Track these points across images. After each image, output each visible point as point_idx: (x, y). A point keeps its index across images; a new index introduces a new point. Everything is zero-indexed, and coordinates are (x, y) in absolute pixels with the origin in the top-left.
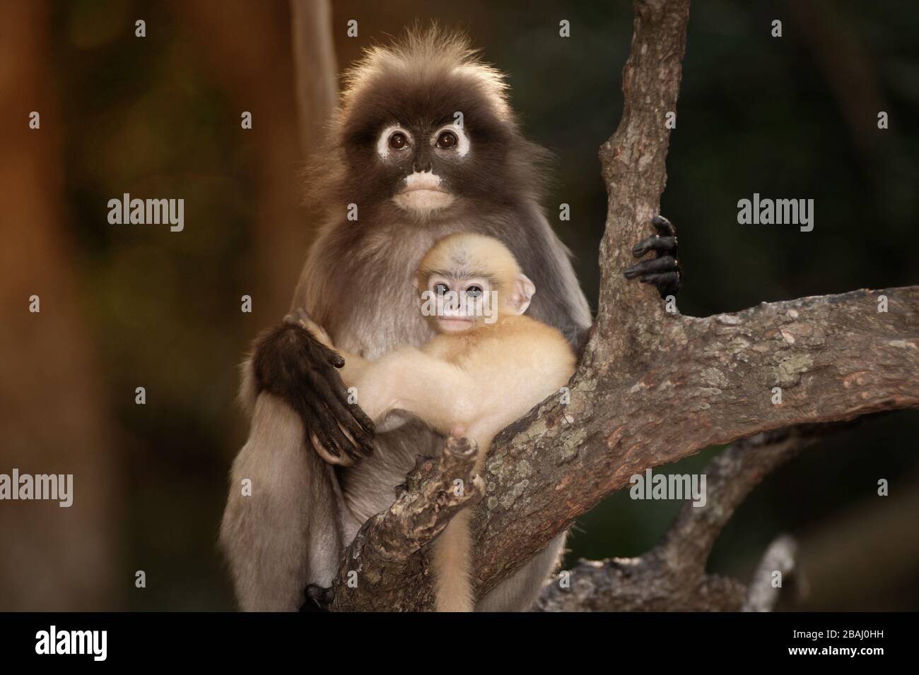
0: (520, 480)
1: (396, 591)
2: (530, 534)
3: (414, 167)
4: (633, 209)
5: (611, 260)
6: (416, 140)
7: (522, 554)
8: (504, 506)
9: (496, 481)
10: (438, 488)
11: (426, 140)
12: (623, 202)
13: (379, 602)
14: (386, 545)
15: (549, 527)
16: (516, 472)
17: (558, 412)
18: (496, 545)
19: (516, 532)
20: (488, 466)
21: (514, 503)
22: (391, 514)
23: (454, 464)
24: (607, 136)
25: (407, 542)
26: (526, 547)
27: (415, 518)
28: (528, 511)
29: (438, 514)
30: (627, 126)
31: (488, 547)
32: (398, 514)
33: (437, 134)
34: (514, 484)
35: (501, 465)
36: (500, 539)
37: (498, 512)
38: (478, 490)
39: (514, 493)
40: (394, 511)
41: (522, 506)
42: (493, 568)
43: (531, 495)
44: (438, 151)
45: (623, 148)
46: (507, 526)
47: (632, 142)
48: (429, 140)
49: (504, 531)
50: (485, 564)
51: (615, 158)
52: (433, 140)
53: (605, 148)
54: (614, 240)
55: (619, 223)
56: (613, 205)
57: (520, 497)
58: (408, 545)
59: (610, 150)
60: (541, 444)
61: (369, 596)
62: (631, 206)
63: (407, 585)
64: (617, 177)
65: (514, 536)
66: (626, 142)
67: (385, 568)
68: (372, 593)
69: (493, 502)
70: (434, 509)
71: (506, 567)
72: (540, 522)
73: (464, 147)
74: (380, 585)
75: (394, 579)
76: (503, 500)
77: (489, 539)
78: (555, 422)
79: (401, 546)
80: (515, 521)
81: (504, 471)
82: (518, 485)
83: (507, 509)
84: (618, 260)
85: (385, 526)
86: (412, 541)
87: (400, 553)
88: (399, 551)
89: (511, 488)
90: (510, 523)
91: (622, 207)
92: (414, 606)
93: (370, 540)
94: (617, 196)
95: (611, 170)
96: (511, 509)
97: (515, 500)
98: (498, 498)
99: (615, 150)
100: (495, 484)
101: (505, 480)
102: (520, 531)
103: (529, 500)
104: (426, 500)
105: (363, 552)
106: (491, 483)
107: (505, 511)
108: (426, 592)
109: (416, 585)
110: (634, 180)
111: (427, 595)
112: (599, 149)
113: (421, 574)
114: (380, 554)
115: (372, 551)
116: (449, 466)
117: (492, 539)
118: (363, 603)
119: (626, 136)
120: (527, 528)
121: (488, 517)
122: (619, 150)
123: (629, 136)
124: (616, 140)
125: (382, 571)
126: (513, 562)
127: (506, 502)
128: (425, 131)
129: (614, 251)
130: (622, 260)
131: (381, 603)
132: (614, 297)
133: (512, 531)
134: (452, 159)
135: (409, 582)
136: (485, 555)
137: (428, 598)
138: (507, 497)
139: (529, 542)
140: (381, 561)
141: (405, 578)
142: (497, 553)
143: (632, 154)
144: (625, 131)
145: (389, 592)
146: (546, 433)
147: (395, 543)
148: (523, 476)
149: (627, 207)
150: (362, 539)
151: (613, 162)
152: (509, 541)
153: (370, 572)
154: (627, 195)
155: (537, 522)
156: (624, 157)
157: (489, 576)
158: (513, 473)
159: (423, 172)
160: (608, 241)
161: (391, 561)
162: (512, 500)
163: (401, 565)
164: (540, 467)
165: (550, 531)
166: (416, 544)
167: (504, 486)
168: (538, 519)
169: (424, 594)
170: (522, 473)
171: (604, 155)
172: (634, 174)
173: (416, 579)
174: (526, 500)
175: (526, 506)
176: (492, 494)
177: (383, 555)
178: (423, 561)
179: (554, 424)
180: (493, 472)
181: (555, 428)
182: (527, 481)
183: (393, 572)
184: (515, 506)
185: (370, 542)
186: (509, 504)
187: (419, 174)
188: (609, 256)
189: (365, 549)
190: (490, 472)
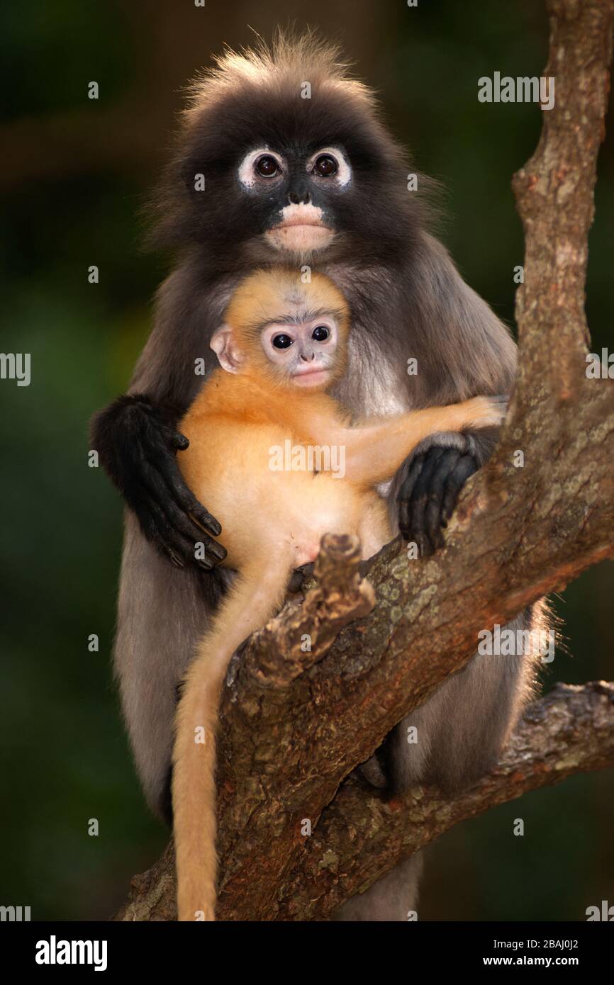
0: (427, 585)
1: (282, 725)
2: (439, 651)
3: (289, 197)
4: (552, 251)
5: (527, 313)
6: (289, 166)
7: (432, 676)
8: (409, 617)
9: (401, 588)
10: (317, 597)
11: (302, 166)
12: (540, 243)
13: (262, 738)
14: (263, 669)
15: (462, 643)
16: (423, 576)
17: (471, 501)
18: (400, 666)
19: (422, 650)
20: (391, 569)
21: (420, 614)
22: (266, 630)
23: (331, 567)
24: (521, 161)
25: (287, 664)
26: (436, 668)
27: (292, 635)
28: (435, 622)
29: (318, 629)
30: (544, 148)
31: (391, 668)
32: (274, 630)
33: (313, 158)
34: (420, 591)
35: (405, 568)
36: (404, 659)
37: (402, 626)
38: (365, 599)
39: (420, 601)
40: (269, 627)
41: (429, 617)
42: (399, 694)
43: (439, 603)
44: (315, 180)
45: (539, 176)
46: (413, 642)
47: (551, 168)
48: (305, 166)
49: (408, 648)
50: (388, 689)
51: (531, 188)
52: (309, 166)
53: (518, 177)
54: (531, 289)
55: (537, 268)
56: (530, 247)
57: (427, 607)
58: (287, 668)
59: (524, 179)
60: (451, 541)
61: (248, 731)
62: (549, 246)
63: (295, 717)
64: (534, 212)
65: (421, 654)
66: (543, 169)
67: (263, 696)
68: (251, 727)
69: (397, 613)
70: (313, 623)
71: (415, 693)
72: (450, 636)
73: (345, 175)
74: (259, 718)
75: (277, 711)
76: (408, 611)
77: (392, 659)
78: (468, 513)
79: (280, 669)
80: (422, 635)
81: (410, 574)
82: (425, 592)
83: (412, 621)
84: (536, 313)
85: (260, 645)
86: (292, 662)
87: (279, 678)
88: (278, 675)
89: (417, 596)
90: (416, 638)
91: (540, 248)
92: (304, 743)
93: (245, 663)
94: (533, 235)
95: (525, 204)
96: (416, 621)
97: (422, 610)
98: (402, 608)
99: (530, 179)
100: (398, 592)
101: (411, 586)
102: (427, 648)
103: (436, 610)
104: (305, 612)
105: (237, 677)
106: (394, 590)
107: (410, 624)
108: (319, 725)
109: (305, 717)
110: (553, 214)
111: (320, 728)
112: (512, 178)
113: (310, 703)
114: (257, 679)
115: (249, 676)
116: (325, 569)
117: (395, 658)
118: (242, 740)
119: (542, 162)
120: (436, 644)
121: (391, 632)
122: (534, 179)
123: (546, 160)
124: (532, 167)
125: (261, 700)
126: (423, 686)
127: (412, 612)
128: (300, 155)
129: (531, 302)
130: (540, 313)
131: (263, 739)
132: (532, 358)
133: (418, 649)
134: (331, 189)
135: (296, 713)
136: (388, 678)
137: (322, 733)
138: (412, 606)
139: (439, 660)
140: (258, 688)
141: (291, 709)
142: (403, 676)
143: (550, 182)
144: (541, 155)
145: (272, 726)
146: (457, 527)
147: (272, 666)
148: (431, 580)
149: (545, 248)
150: (237, 662)
151: (527, 194)
152: (415, 660)
153: (246, 702)
154: (545, 233)
155: (447, 636)
156: (540, 187)
157: (395, 704)
158: (419, 576)
159: (302, 203)
160: (525, 291)
161: (270, 688)
162: (418, 610)
163: (284, 692)
164: (451, 570)
165: (464, 648)
166: (296, 666)
167: (410, 594)
168: (448, 633)
169: (317, 728)
170: (430, 576)
171: (517, 185)
172: (553, 207)
173: (305, 709)
174: (433, 609)
175: (433, 617)
176: (395, 604)
177: (260, 681)
178: (312, 687)
179: (465, 516)
180: (397, 576)
181: (467, 521)
182: (436, 587)
183: (274, 702)
184: (421, 618)
185: (245, 667)
186: (414, 615)
187: (297, 205)
188: (526, 308)
189: (240, 673)
190: (393, 577)
